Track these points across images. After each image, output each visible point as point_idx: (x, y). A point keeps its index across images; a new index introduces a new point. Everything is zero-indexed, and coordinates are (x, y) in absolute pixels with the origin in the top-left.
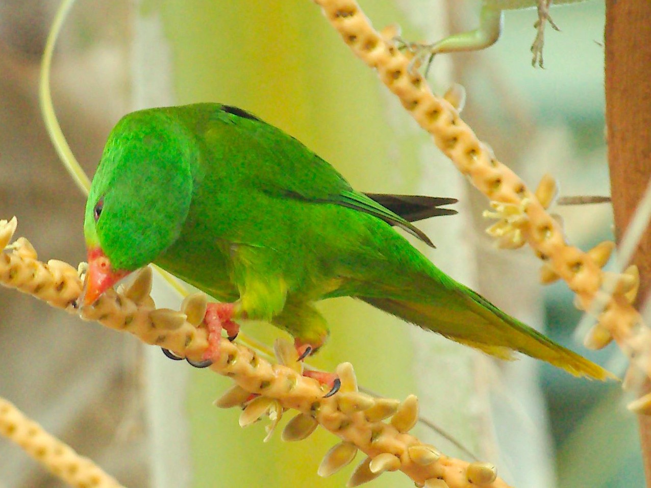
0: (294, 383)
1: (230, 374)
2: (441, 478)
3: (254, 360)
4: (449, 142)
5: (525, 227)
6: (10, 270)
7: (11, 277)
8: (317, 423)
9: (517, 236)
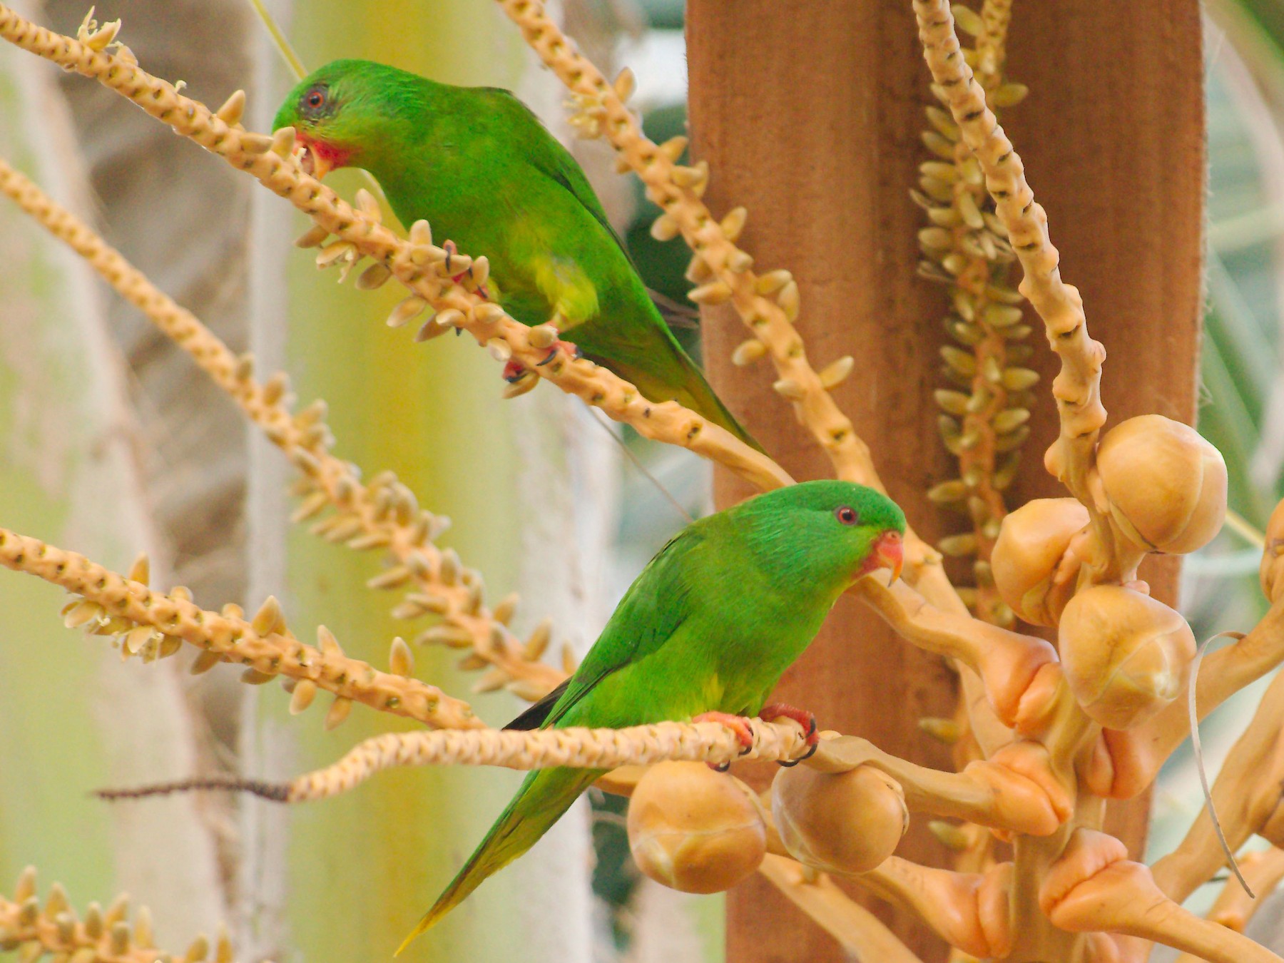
0: (371, 228)
1: (312, 211)
2: (503, 338)
3: (335, 200)
4: (534, 33)
5: (602, 119)
6: (111, 70)
7: (110, 76)
8: (391, 273)
9: (593, 126)
